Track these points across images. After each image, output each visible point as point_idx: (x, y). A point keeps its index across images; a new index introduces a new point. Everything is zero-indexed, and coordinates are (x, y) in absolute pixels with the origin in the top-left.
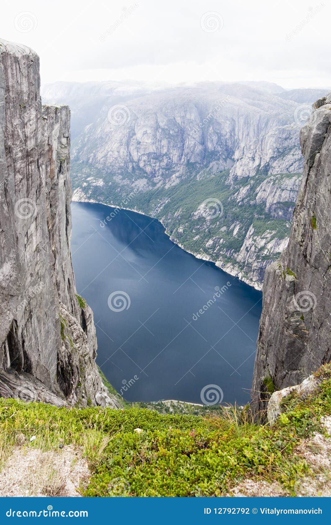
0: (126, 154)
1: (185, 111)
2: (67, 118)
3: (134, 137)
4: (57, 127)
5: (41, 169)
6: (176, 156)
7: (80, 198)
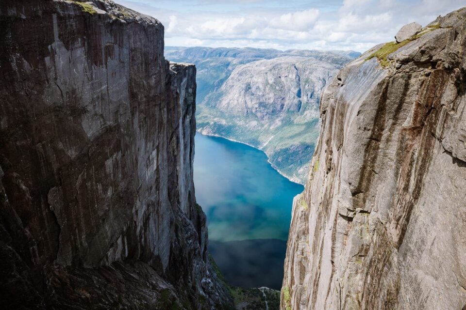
0: (243, 102)
1: (289, 72)
2: (193, 75)
3: (250, 90)
4: (185, 80)
5: (162, 111)
6: (280, 106)
7: (208, 133)
